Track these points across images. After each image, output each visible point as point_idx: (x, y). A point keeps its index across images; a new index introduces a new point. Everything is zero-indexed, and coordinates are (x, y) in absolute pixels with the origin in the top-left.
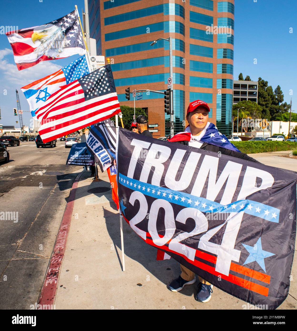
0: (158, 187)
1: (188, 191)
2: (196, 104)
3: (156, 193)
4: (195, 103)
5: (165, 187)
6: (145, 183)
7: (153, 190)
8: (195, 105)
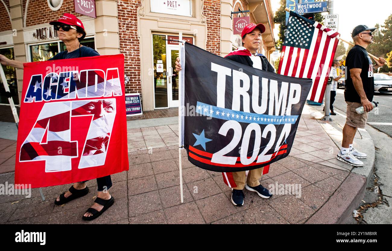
0: (249, 113)
1: (267, 113)
2: (252, 26)
3: (248, 118)
4: (250, 26)
5: (254, 112)
6: (238, 111)
7: (246, 116)
8: (250, 27)
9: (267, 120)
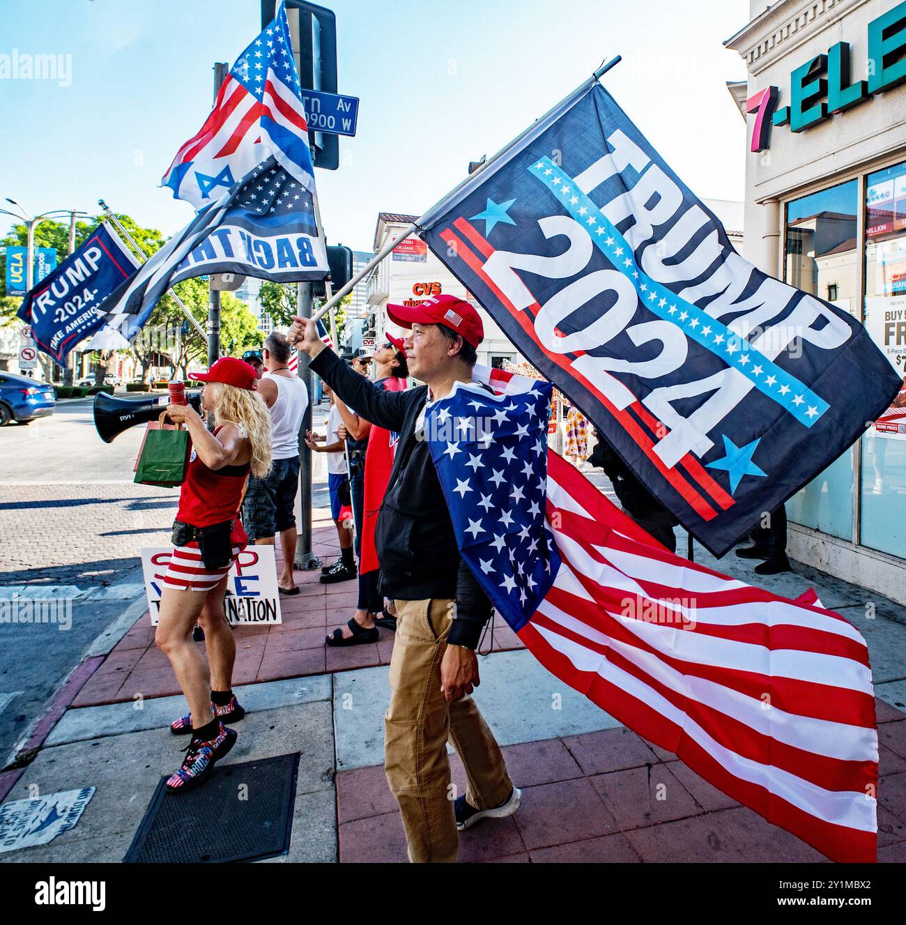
9: (667, 307)
